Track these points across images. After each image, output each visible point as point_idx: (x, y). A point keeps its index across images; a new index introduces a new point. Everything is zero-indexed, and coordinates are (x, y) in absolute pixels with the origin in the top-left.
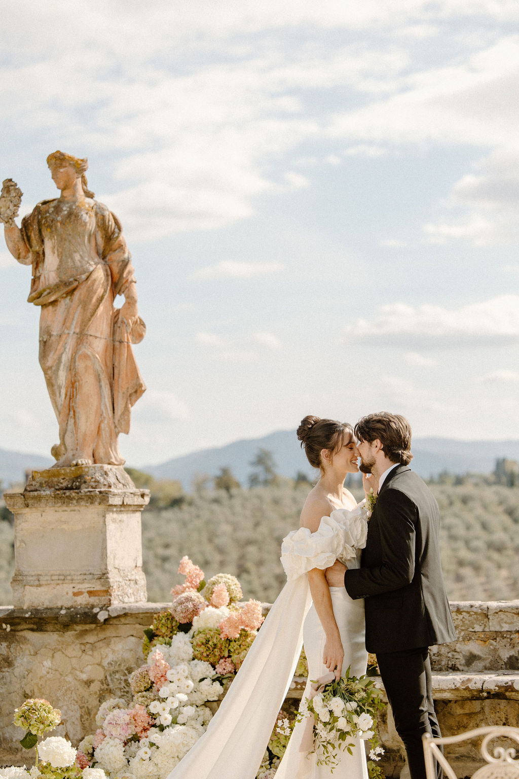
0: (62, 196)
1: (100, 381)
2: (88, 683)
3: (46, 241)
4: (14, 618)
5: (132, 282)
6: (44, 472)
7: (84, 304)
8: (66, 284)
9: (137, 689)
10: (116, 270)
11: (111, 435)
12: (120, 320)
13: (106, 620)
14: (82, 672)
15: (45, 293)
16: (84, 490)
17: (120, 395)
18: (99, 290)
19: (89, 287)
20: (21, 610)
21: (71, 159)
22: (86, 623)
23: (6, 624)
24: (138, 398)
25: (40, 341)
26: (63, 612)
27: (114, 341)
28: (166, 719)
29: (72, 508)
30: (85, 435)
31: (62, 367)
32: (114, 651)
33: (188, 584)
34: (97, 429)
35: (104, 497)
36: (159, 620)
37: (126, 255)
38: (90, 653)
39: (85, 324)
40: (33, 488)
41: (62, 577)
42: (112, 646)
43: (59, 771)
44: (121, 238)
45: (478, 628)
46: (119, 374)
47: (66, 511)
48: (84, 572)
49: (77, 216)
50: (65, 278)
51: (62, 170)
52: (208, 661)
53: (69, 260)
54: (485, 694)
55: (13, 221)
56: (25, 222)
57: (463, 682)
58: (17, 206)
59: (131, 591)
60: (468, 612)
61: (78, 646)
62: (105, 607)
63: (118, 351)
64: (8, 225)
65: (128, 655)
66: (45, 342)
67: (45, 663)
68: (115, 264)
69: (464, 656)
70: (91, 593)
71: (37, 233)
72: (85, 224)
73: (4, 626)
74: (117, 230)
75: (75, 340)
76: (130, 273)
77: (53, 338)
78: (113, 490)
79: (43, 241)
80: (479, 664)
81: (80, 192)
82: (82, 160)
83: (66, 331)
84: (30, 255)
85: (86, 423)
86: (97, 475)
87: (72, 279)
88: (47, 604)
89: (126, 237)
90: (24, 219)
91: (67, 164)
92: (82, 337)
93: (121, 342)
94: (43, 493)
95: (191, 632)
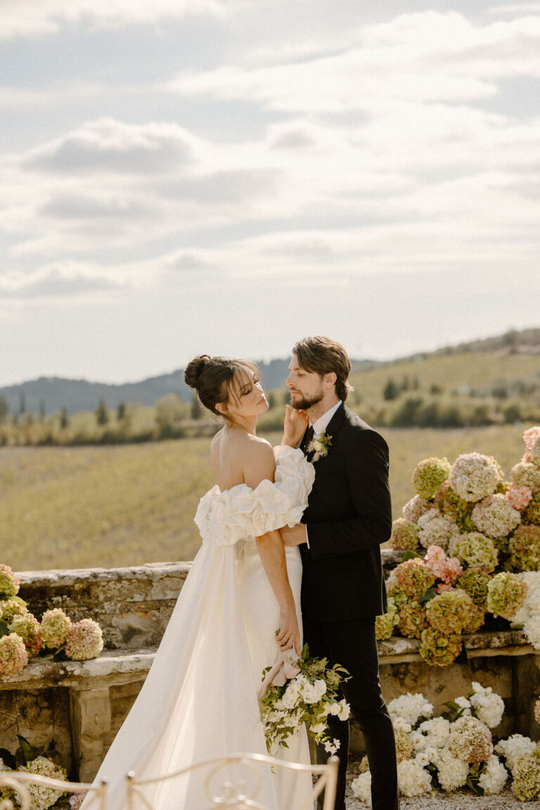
45: (138, 598)
60: (129, 580)
69: (121, 631)
80: (139, 640)
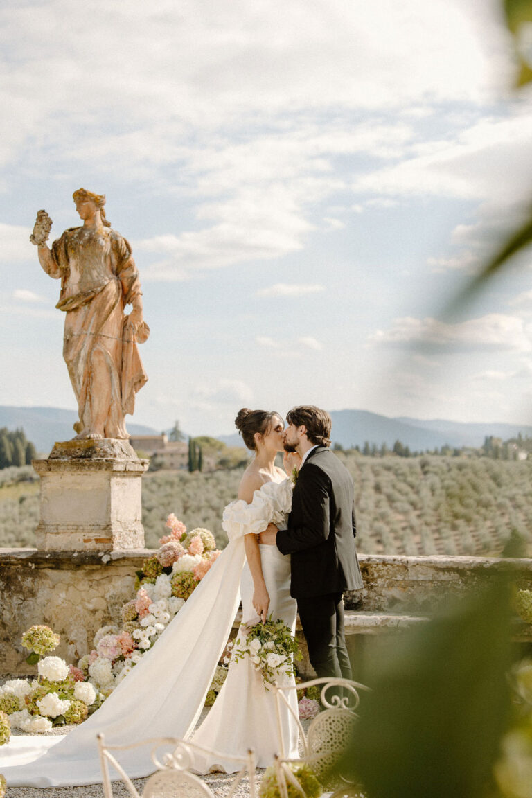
0: (85, 225)
1: (111, 372)
2: (94, 612)
3: (71, 260)
4: (38, 558)
5: (138, 294)
6: (63, 443)
7: (99, 311)
8: (85, 294)
9: (126, 619)
10: (126, 284)
11: (119, 415)
12: (128, 324)
13: (108, 562)
14: (89, 602)
15: (69, 301)
16: (94, 458)
17: (127, 383)
18: (112, 300)
19: (103, 297)
20: (43, 553)
21: (92, 195)
22: (93, 564)
23: (32, 563)
24: (141, 386)
25: (64, 340)
26: (75, 555)
27: (123, 340)
28: (146, 644)
29: (85, 472)
30: (98, 414)
31: (81, 361)
32: (114, 587)
33: (173, 535)
34: (107, 411)
35: (109, 464)
36: (147, 563)
37: (135, 273)
38: (96, 587)
39: (99, 327)
40: (55, 456)
41: (76, 527)
42: (113, 583)
43: (56, 684)
44: (131, 259)
45: (399, 577)
46: (126, 367)
47: (80, 475)
48: (93, 523)
49: (95, 241)
50: (84, 290)
51: (84, 204)
52: (183, 598)
53: (89, 276)
54: (400, 631)
55: (45, 244)
56: (55, 245)
57: (382, 621)
58: (47, 232)
59: (130, 540)
60: (392, 565)
61: (87, 582)
62: (108, 552)
63: (126, 348)
64: (40, 247)
65: (125, 591)
66: (68, 340)
67: (61, 595)
68: (126, 280)
69: (388, 599)
70: (97, 540)
71: (64, 253)
72: (102, 247)
73: (30, 564)
74: (127, 253)
75: (91, 339)
76: (137, 287)
77: (74, 337)
78: (118, 459)
79: (68, 260)
80: (399, 606)
81: (99, 222)
82: (101, 197)
83: (85, 332)
84: (58, 271)
85: (99, 405)
86: (105, 446)
87: (90, 291)
88: (63, 548)
89: (134, 258)
90: (54, 242)
91: (89, 199)
92: (97, 337)
93: (128, 342)
94: (62, 460)
95: (172, 574)
